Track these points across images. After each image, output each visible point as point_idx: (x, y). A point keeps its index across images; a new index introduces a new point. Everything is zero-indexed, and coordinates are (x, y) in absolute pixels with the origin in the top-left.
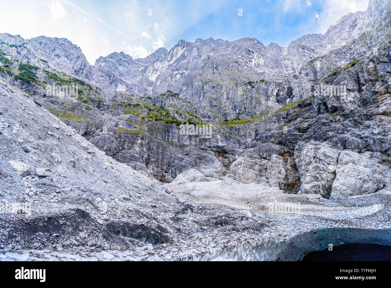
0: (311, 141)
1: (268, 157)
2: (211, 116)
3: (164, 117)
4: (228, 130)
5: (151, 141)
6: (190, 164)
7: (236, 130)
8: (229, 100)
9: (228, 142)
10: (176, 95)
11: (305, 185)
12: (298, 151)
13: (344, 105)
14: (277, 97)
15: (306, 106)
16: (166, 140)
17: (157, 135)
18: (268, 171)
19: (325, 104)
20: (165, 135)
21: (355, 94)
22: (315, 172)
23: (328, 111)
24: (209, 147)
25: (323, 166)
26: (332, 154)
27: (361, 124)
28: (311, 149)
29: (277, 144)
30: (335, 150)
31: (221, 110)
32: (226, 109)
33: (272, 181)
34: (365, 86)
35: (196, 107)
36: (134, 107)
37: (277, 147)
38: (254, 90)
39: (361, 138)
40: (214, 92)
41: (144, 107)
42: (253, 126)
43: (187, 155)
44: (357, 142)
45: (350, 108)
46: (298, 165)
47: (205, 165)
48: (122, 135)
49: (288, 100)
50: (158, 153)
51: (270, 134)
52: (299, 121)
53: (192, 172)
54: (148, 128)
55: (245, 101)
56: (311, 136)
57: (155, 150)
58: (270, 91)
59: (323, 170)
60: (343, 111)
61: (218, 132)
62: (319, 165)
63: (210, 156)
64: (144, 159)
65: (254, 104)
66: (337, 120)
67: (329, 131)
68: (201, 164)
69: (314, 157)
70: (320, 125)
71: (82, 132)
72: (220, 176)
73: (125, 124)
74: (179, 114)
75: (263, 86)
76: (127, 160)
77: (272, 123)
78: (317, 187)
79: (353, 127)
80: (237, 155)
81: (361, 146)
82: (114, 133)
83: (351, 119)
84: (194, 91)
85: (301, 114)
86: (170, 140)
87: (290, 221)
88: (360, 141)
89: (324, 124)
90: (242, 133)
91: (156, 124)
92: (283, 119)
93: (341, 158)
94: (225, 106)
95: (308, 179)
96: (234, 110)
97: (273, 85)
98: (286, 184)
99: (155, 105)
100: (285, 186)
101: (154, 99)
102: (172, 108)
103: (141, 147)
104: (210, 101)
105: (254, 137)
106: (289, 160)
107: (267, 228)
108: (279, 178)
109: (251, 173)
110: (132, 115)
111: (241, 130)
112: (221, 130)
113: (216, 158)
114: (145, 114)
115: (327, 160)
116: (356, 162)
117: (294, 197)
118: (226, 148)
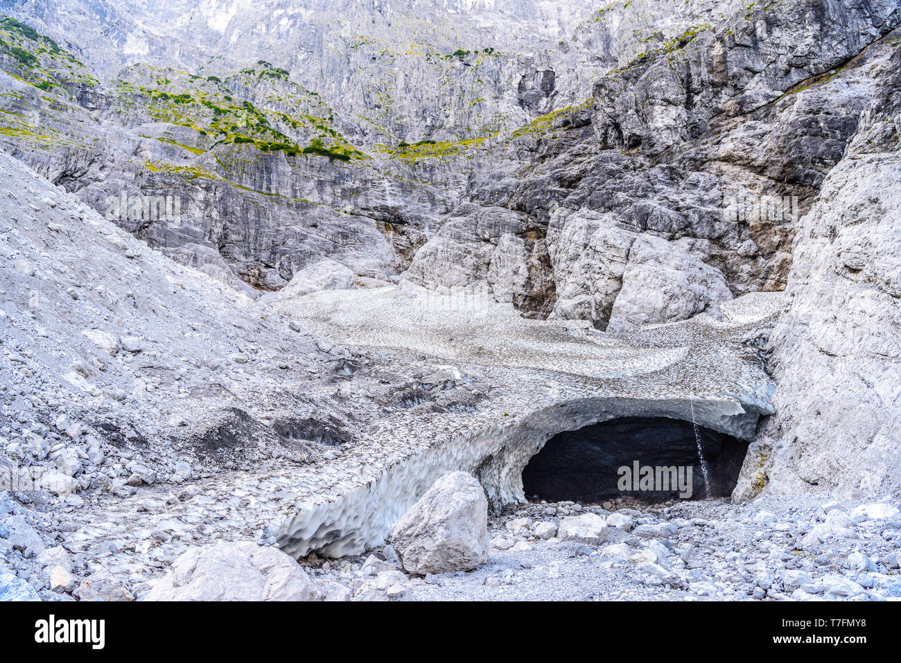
0: (582, 209)
1: (493, 239)
2: (368, 131)
3: (255, 131)
4: (407, 169)
5: (228, 193)
6: (322, 249)
7: (425, 170)
8: (409, 92)
9: (407, 199)
10: (281, 74)
11: (564, 301)
12: (555, 229)
13: (654, 133)
14: (520, 93)
15: (578, 127)
16: (264, 190)
17: (241, 179)
18: (492, 268)
19: (617, 126)
20: (262, 178)
21: (679, 111)
22: (584, 276)
23: (623, 142)
24: (364, 209)
25: (601, 265)
26: (619, 242)
27: (683, 178)
28: (581, 228)
29: (513, 209)
30: (626, 233)
31: (390, 117)
32: (403, 114)
33: (500, 290)
34: (700, 95)
35: (332, 107)
36: (177, 102)
37: (514, 217)
38: (468, 71)
39: (678, 209)
40: (376, 71)
41: (203, 102)
42: (463, 161)
43: (315, 226)
44: (669, 217)
45: (665, 140)
46: (554, 259)
47: (357, 249)
48: (157, 178)
49: (544, 102)
50: (246, 223)
51: (499, 187)
52: (563, 161)
53: (327, 267)
54: (219, 161)
55: (447, 99)
56: (583, 198)
57: (239, 215)
58: (504, 76)
59: (599, 273)
60: (652, 146)
61: (385, 174)
62: (593, 262)
63: (367, 230)
64: (214, 236)
65: (466, 106)
66: (638, 165)
67: (619, 190)
68: (346, 248)
69: (585, 246)
70: (603, 176)
71: (56, 174)
72: (389, 274)
73: (158, 147)
74: (290, 125)
75: (490, 62)
76: (175, 241)
77: (504, 161)
78: (587, 305)
79: (667, 184)
80: (427, 229)
81: (674, 226)
82: (136, 176)
83: (665, 165)
84: (325, 64)
85: (568, 143)
86: (274, 192)
87: (526, 384)
88: (672, 214)
89: (611, 174)
90: (439, 177)
91: (238, 152)
92: (529, 153)
93: (635, 251)
94: (401, 108)
95: (570, 289)
96: (420, 118)
97: (513, 63)
98: (527, 296)
99: (229, 99)
100: (524, 300)
101: (226, 82)
102: (272, 107)
103: (206, 208)
104: (366, 92)
105: (464, 188)
106: (536, 246)
107: (485, 402)
108: (514, 284)
109: (457, 273)
110: (174, 123)
111: (437, 171)
112: (392, 168)
113: (379, 234)
114: (208, 121)
115: (608, 253)
116: (661, 259)
117: (541, 327)
118: (403, 211)
